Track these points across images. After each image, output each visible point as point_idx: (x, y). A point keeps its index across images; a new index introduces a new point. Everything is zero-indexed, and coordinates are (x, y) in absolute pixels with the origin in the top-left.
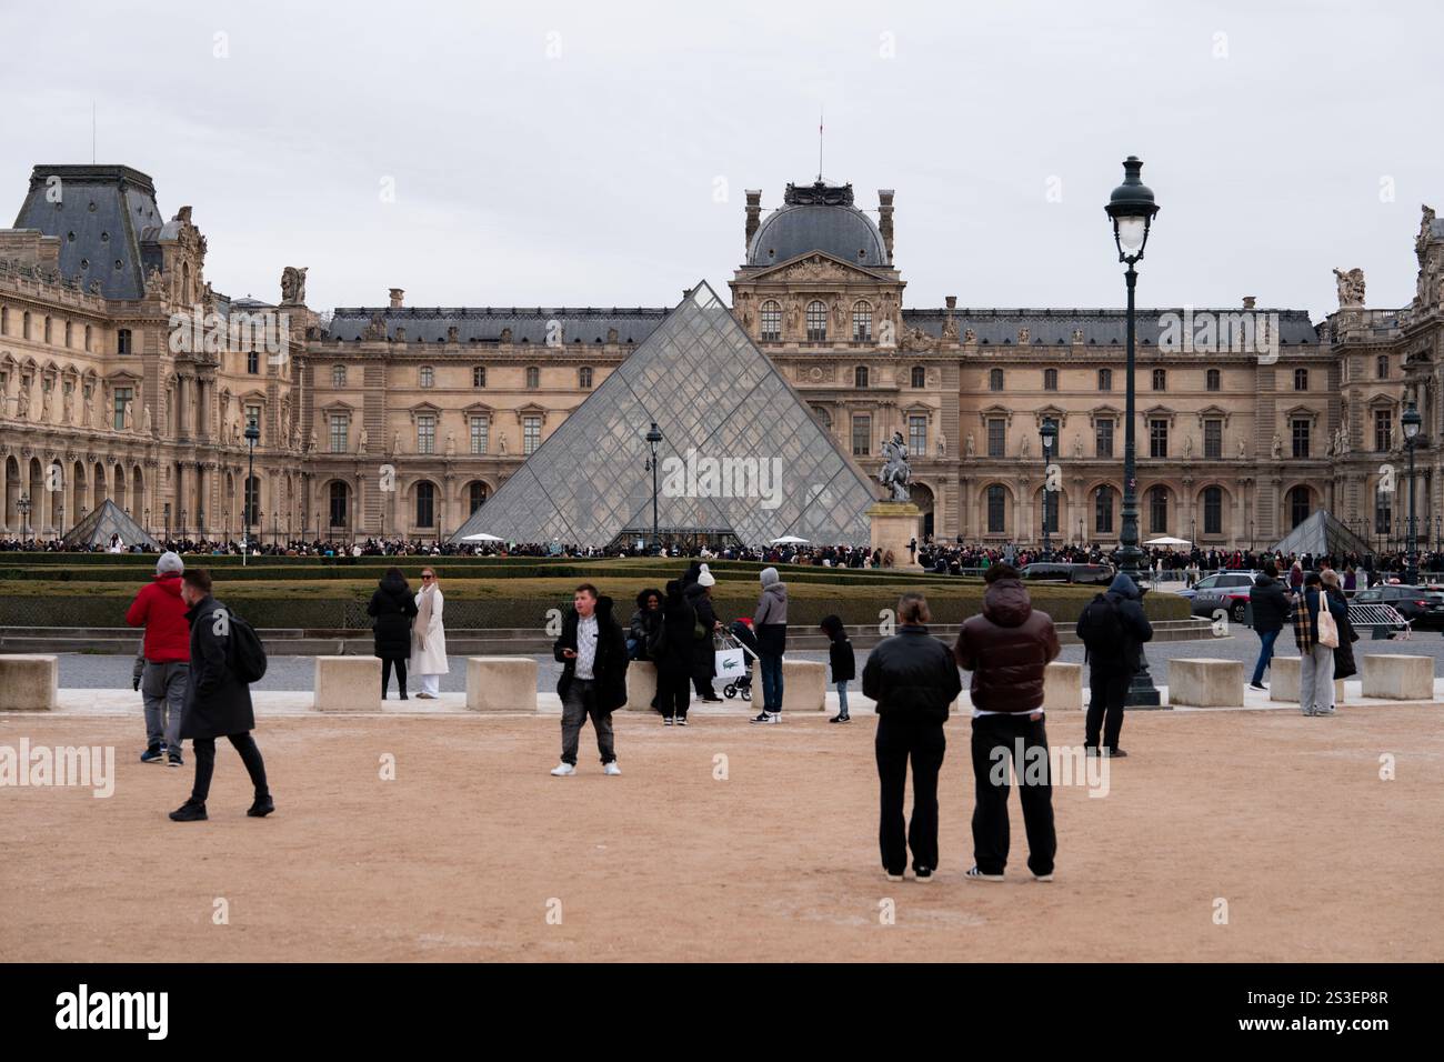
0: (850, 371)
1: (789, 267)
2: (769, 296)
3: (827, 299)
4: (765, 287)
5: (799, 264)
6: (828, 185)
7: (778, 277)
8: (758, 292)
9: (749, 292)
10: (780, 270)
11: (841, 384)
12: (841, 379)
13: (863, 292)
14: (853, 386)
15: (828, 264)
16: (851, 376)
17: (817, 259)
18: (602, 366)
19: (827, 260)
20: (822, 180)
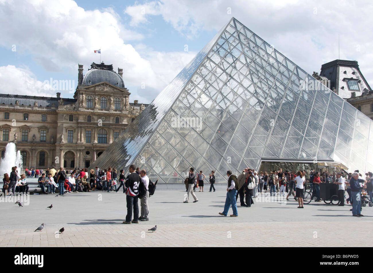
0: (114, 118)
1: (96, 86)
2: (89, 94)
3: (107, 97)
4: (88, 92)
5: (99, 85)
6: (105, 64)
7: (92, 89)
8: (86, 93)
9: (83, 92)
10: (93, 87)
11: (111, 122)
12: (111, 121)
13: (118, 96)
14: (115, 123)
15: (108, 86)
16: (114, 120)
17: (105, 84)
18: (32, 113)
19: (108, 85)
20: (104, 62)
